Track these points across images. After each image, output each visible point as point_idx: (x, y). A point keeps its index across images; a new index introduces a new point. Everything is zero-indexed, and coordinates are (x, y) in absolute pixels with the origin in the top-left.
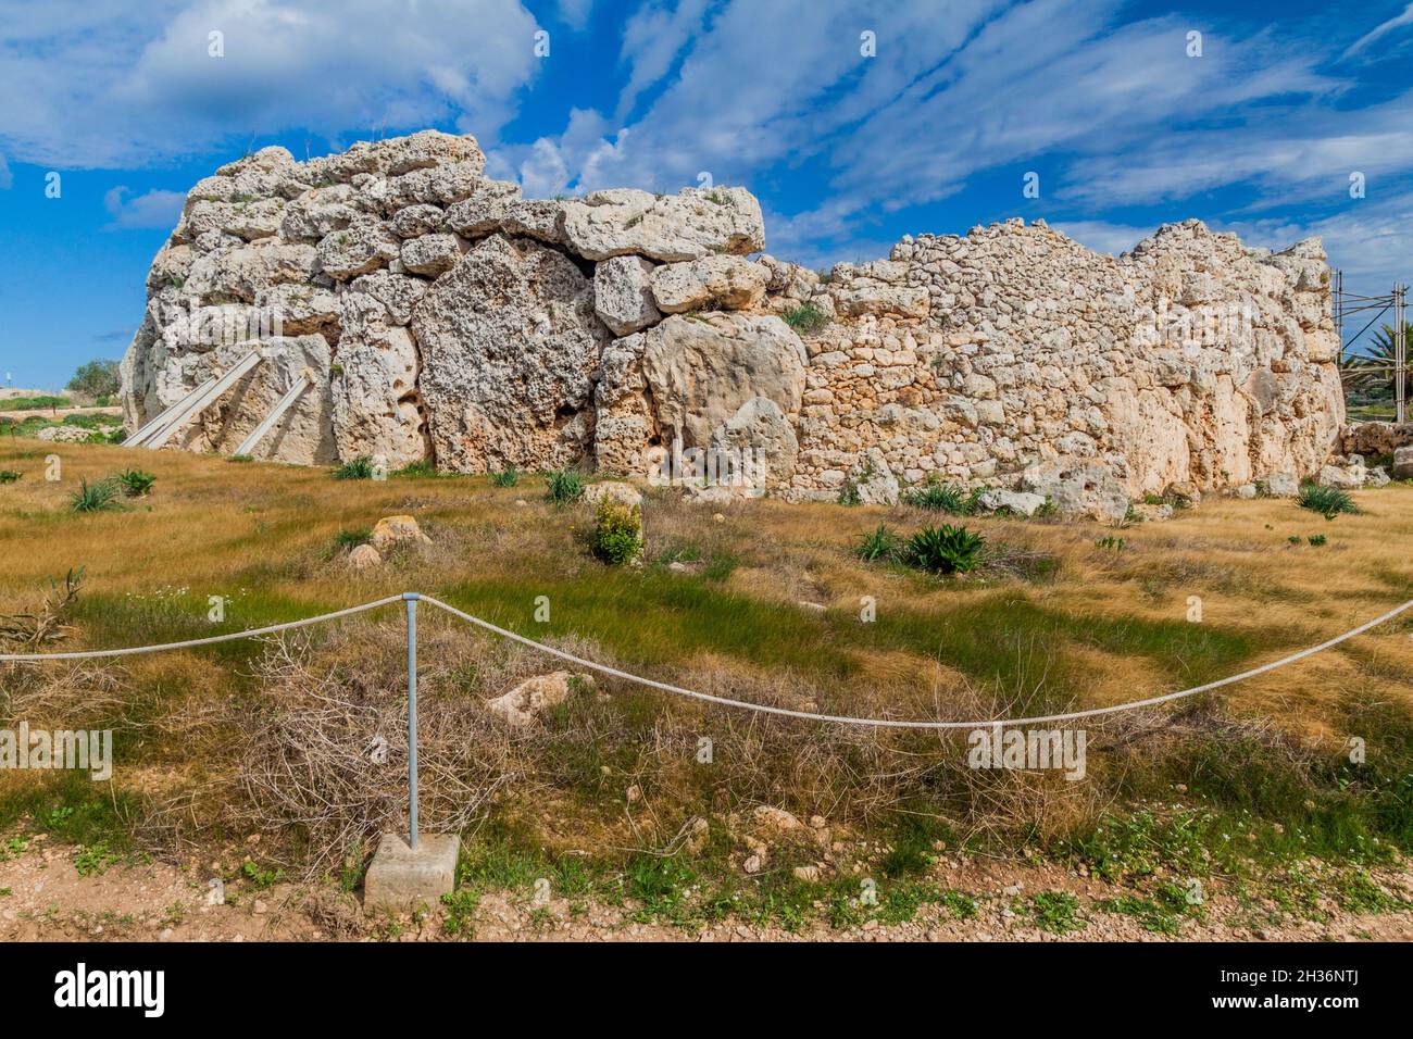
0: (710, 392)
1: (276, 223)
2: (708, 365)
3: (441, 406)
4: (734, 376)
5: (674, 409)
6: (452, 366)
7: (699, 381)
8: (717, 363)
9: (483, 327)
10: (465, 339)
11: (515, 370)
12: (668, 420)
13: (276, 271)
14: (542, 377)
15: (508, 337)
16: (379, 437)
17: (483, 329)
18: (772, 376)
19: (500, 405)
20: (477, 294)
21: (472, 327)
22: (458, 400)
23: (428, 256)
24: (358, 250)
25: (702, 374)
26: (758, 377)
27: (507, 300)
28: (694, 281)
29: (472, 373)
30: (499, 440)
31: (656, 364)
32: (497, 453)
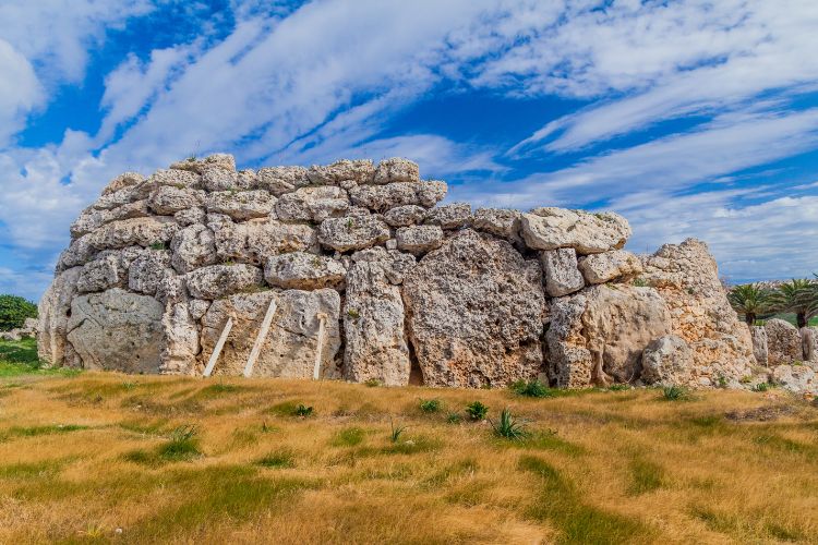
0: (621, 332)
1: (267, 208)
2: (621, 315)
3: (430, 340)
4: (636, 322)
5: (600, 342)
6: (440, 313)
7: (615, 325)
8: (627, 315)
9: (466, 288)
10: (451, 295)
11: (491, 316)
12: (596, 349)
13: (282, 242)
14: (512, 322)
15: (486, 295)
16: (387, 363)
17: (468, 289)
18: (659, 322)
19: (481, 339)
20: (460, 266)
21: (457, 287)
22: (444, 336)
23: (427, 239)
24: (363, 231)
25: (617, 321)
26: (651, 323)
27: (483, 271)
28: (611, 265)
29: (456, 318)
30: (478, 363)
31: (593, 314)
32: (475, 372)
